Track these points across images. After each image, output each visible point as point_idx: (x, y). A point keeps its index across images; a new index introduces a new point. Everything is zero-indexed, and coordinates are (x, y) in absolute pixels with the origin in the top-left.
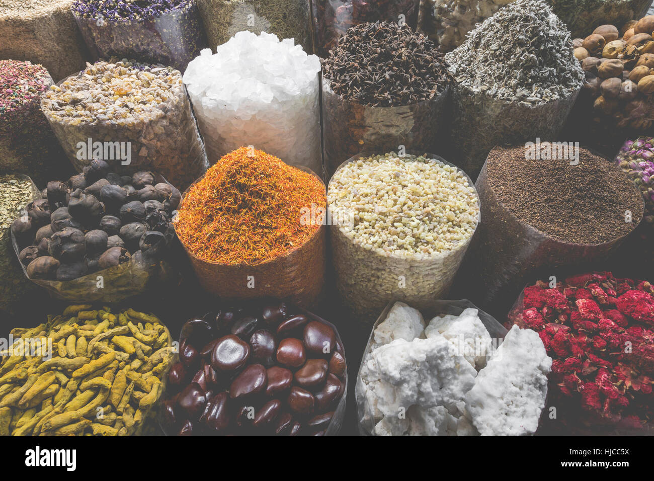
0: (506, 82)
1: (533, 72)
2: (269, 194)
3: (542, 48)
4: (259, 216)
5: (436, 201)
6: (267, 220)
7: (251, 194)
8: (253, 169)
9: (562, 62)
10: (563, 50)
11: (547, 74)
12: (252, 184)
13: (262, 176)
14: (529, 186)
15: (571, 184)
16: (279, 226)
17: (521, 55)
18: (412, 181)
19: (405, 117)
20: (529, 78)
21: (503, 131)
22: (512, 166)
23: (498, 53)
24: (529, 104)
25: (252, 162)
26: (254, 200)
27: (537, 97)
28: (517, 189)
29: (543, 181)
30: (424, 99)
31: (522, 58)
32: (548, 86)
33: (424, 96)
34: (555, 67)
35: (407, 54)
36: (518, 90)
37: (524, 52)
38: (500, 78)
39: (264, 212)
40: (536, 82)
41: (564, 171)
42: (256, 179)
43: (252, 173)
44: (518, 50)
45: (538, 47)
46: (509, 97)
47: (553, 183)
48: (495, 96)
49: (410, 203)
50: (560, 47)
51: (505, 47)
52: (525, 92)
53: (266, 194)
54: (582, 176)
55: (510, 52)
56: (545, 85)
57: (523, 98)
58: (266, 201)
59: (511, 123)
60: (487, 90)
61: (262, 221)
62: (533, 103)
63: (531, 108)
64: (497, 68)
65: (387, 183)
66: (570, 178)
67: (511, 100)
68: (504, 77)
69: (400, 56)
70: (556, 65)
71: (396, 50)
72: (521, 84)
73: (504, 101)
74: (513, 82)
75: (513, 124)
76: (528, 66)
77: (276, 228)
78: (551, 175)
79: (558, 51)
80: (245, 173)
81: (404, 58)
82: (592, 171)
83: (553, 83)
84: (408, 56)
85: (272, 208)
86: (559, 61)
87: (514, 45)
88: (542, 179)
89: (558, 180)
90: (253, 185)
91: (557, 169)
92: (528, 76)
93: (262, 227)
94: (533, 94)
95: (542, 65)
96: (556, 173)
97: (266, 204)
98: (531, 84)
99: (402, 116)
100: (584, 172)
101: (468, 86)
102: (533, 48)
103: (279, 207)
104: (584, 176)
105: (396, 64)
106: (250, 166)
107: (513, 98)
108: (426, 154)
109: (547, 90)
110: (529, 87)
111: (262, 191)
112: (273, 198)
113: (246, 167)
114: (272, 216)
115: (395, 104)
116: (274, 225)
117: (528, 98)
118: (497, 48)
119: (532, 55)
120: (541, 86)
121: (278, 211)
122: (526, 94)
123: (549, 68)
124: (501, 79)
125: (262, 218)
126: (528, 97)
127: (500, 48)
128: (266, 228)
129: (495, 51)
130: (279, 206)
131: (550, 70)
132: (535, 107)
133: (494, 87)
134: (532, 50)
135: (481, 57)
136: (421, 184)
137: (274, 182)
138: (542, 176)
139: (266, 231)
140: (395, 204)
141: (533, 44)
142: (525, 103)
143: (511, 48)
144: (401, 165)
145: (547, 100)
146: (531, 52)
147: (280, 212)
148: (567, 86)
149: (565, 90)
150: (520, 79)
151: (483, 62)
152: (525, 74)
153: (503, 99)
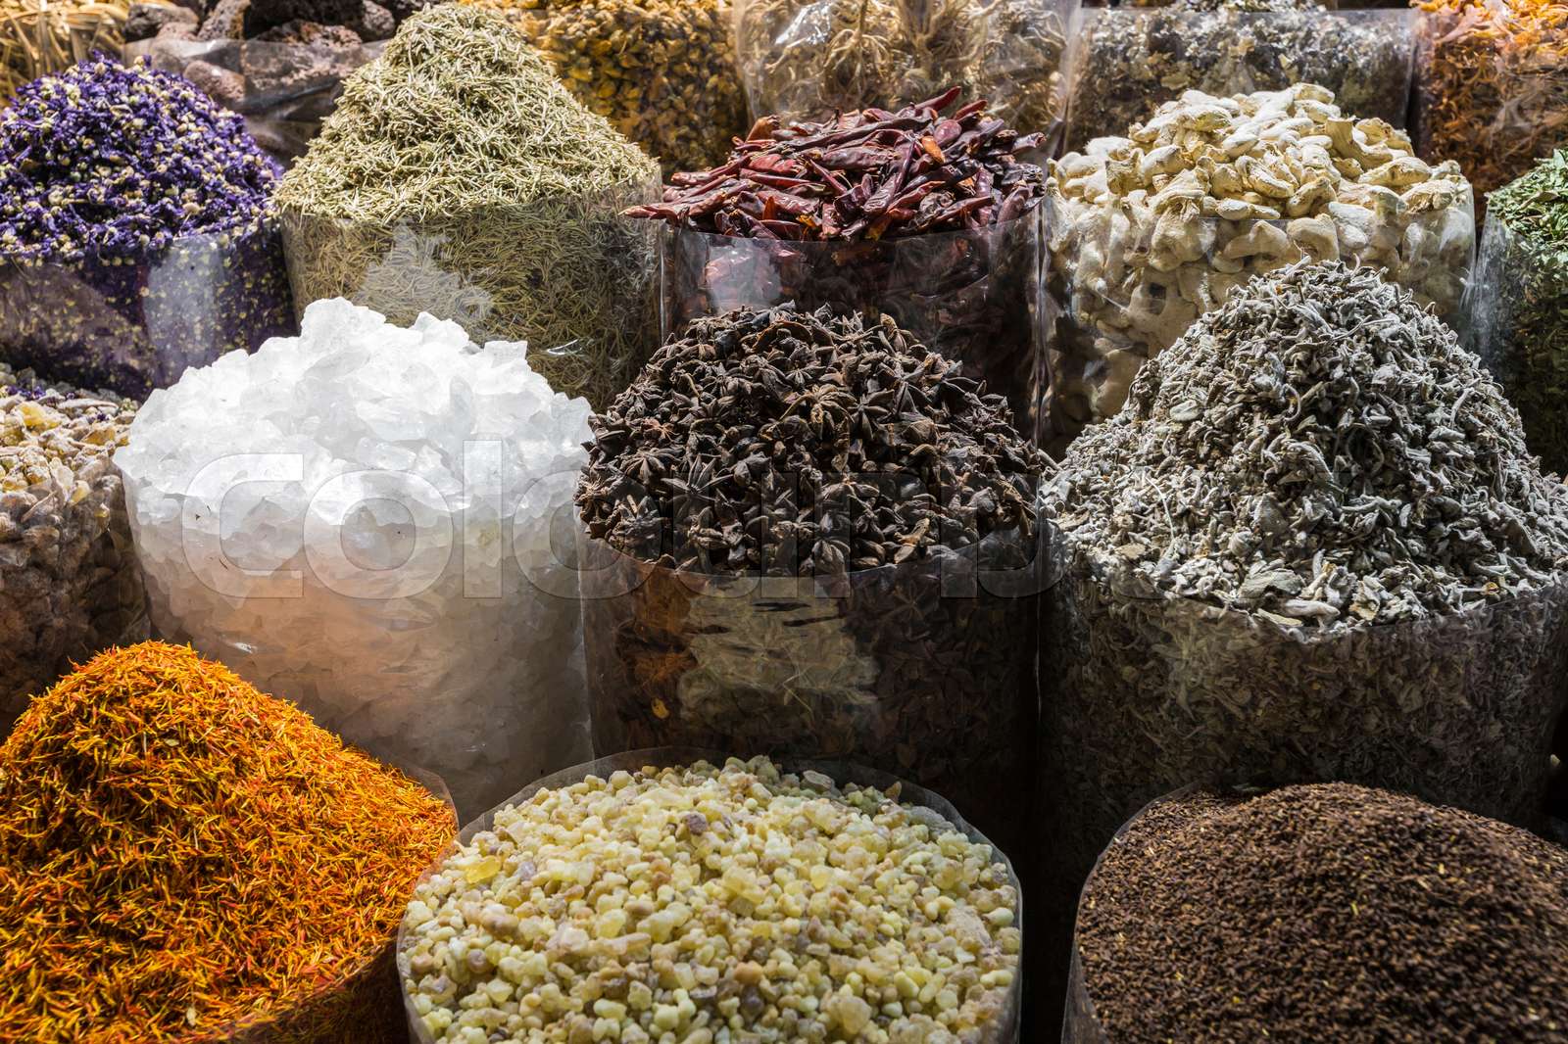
0: (1216, 535)
1: (1308, 505)
2: (176, 815)
3: (1345, 421)
4: (108, 886)
5: (812, 947)
6: (132, 905)
7: (104, 798)
8: (138, 711)
9: (1434, 482)
10: (1439, 438)
11: (1370, 519)
12: (116, 761)
13: (172, 743)
14: (1218, 941)
15: (1368, 948)
16: (172, 938)
17: (1268, 441)
18: (752, 856)
19: (798, 623)
20: (1300, 528)
21: (1221, 730)
22: (1184, 859)
23: (1192, 431)
24: (1293, 626)
25: (147, 690)
26: (105, 822)
27: (1324, 599)
28: (1169, 949)
29: (1266, 923)
30: (873, 561)
31: (1268, 453)
32: (1378, 567)
33: (873, 553)
34: (1408, 497)
35: (829, 404)
36: (1254, 568)
37: (1275, 431)
38: (1190, 521)
39: (133, 874)
40: (1328, 546)
41: (1346, 887)
42: (137, 747)
43: (130, 726)
44: (1259, 426)
45: (1332, 418)
46: (1218, 593)
47: (1303, 937)
48: (1166, 583)
49: (696, 934)
50: (1430, 427)
51: (1214, 413)
52: (1281, 578)
53: (162, 809)
54: (1426, 921)
55: (1231, 427)
56: (1366, 562)
57: (1273, 598)
58: (153, 834)
59: (1243, 696)
60: (1143, 558)
61: (114, 905)
62: (1310, 621)
63: (1301, 638)
64: (1185, 486)
65: (646, 849)
66: (1370, 923)
67: (1219, 603)
68: (1208, 519)
69: (804, 411)
70: (1409, 488)
71: (799, 389)
72: (1268, 544)
73: (1197, 606)
74: (1236, 537)
75: (1254, 704)
76: (1290, 486)
77: (157, 945)
78: (1302, 903)
79: (1416, 442)
80: (106, 721)
81: (818, 414)
82: (1471, 903)
83: (1400, 555)
84: (832, 410)
85: (169, 867)
86: (1419, 478)
87: (1247, 407)
88: (1264, 915)
89: (1322, 924)
90: (117, 768)
91: (1325, 877)
92: (1297, 520)
93: (106, 932)
94: (1311, 589)
95: (1352, 486)
96: (1320, 897)
97: (150, 846)
98: (1307, 553)
99: (789, 616)
100: (1439, 904)
101: (1087, 542)
102: (1310, 420)
103: (203, 871)
104: (1434, 923)
105: (789, 434)
106: (134, 702)
107: (1232, 596)
108: (898, 785)
109: (1372, 580)
110: (1299, 561)
111: (149, 796)
112: (186, 829)
113: (117, 700)
114: (158, 896)
115: (756, 567)
116: (154, 931)
117: (1291, 603)
118: (1193, 415)
119: (1304, 445)
120: (1351, 561)
121: (192, 882)
122: (1281, 585)
123: (1379, 499)
124: (1201, 525)
125: (120, 897)
126: (1293, 597)
127: (1200, 417)
128: (123, 937)
129: (1187, 424)
130: (203, 868)
131: (1383, 507)
132: (1315, 639)
133: (1169, 550)
134: (1308, 428)
135: (1146, 445)
136: (779, 872)
137: (212, 776)
138: (1269, 901)
139: (116, 947)
140: (630, 929)
141: (1311, 407)
142: (1274, 618)
143: (1235, 419)
144: (751, 802)
145: (1368, 615)
146: (1300, 437)
147: (199, 891)
148: (1472, 577)
149: (1455, 588)
150: (1261, 529)
151: (1149, 462)
152: (1286, 513)
153: (1195, 597)
